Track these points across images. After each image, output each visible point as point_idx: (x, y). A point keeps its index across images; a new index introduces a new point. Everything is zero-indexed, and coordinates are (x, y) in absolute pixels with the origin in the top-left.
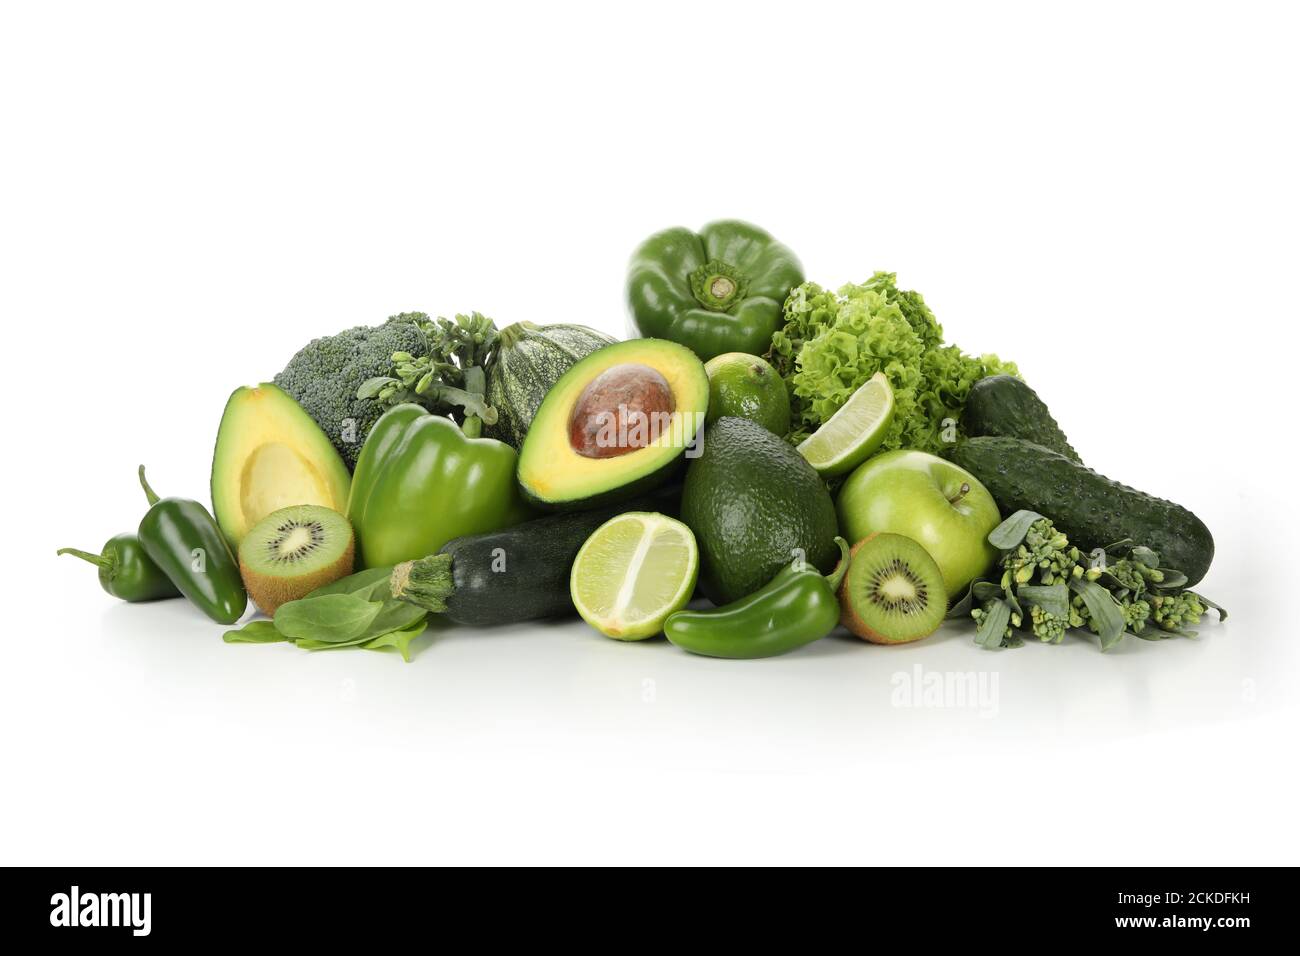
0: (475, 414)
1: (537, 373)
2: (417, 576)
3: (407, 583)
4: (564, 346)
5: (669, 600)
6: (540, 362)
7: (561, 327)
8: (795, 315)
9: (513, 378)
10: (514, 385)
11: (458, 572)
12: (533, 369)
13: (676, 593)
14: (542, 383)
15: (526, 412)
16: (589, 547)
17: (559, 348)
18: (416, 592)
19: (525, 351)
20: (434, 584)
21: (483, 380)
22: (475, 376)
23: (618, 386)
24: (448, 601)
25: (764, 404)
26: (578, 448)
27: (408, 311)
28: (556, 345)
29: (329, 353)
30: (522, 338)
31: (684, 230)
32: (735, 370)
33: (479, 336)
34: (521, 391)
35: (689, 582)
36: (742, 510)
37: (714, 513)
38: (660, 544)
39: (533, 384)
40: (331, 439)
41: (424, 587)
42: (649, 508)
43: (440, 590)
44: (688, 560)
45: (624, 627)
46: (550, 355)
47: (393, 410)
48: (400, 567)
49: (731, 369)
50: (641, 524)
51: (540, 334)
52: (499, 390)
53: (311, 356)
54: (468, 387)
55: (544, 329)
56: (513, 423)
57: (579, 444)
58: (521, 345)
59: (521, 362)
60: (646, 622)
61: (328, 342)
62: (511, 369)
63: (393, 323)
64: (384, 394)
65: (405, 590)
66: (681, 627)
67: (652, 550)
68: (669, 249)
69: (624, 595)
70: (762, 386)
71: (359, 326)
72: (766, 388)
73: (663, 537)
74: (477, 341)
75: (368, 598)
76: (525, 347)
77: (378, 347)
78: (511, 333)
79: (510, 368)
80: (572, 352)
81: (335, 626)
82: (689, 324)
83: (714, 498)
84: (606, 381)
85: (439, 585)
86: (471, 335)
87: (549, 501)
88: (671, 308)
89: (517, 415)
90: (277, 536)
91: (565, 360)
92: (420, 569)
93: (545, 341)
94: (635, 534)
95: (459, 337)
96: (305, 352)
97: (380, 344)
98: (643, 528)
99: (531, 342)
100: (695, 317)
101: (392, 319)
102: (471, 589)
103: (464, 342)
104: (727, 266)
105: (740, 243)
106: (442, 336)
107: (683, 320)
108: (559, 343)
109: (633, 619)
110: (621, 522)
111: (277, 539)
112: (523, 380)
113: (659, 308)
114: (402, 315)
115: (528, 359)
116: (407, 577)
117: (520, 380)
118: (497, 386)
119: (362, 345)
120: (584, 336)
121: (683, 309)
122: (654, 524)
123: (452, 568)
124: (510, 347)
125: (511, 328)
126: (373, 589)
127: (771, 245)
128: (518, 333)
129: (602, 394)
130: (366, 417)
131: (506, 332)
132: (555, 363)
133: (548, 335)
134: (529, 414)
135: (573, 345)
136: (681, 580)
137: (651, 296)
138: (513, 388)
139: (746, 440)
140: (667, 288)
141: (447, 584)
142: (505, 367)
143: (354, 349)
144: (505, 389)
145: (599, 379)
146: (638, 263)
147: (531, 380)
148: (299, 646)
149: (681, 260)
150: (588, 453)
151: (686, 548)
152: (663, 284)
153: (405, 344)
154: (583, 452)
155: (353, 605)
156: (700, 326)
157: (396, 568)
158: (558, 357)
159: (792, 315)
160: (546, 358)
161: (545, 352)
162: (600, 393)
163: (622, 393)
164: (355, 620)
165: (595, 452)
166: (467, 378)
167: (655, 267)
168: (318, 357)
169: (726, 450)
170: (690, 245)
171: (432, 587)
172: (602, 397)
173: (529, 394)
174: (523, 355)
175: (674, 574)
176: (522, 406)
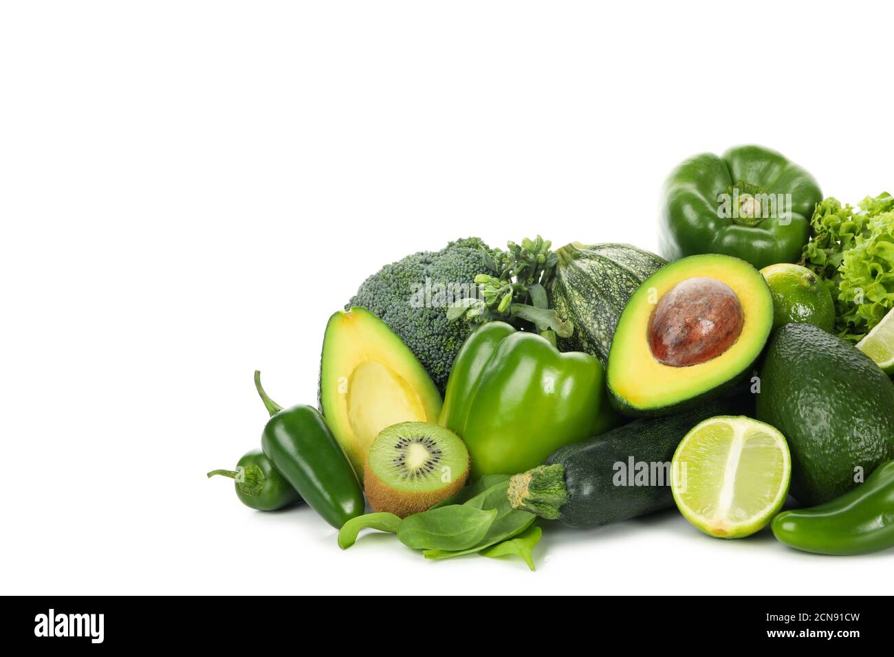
0: (549, 329)
1: (599, 289)
2: (536, 486)
3: (527, 494)
4: (620, 263)
5: (772, 500)
6: (601, 278)
7: (612, 246)
8: (825, 228)
9: (577, 294)
10: (578, 301)
11: (570, 480)
12: (595, 285)
13: (776, 493)
14: (605, 297)
15: (593, 324)
16: (683, 451)
17: (616, 265)
18: (534, 502)
19: (584, 269)
20: (552, 493)
21: (545, 296)
22: (538, 292)
23: (696, 299)
24: (562, 509)
25: (818, 309)
26: (661, 358)
27: (465, 237)
28: (614, 263)
29: (404, 276)
30: (577, 257)
31: (713, 155)
32: (789, 280)
33: (541, 257)
34: (586, 305)
35: (787, 482)
36: (831, 412)
37: (802, 416)
38: (751, 446)
39: (597, 298)
40: (416, 355)
41: (543, 497)
42: (734, 411)
43: (557, 498)
44: (782, 461)
45: (731, 527)
46: (609, 272)
47: (482, 329)
48: (517, 477)
49: (785, 279)
50: (730, 428)
51: (593, 253)
52: (563, 304)
53: (388, 279)
54: (534, 303)
55: (595, 248)
56: (581, 334)
57: (662, 354)
58: (577, 263)
59: (581, 278)
60: (753, 521)
61: (401, 267)
62: (572, 286)
63: (454, 247)
64: (473, 313)
65: (525, 500)
66: (789, 526)
67: (744, 451)
68: (701, 172)
69: (726, 495)
70: (815, 293)
71: (421, 251)
72: (819, 294)
73: (752, 439)
74: (540, 261)
75: (481, 506)
76: (584, 265)
77: (447, 270)
78: (565, 253)
79: (571, 284)
80: (629, 268)
81: (452, 535)
82: (728, 240)
83: (799, 401)
84: (682, 295)
85: (555, 494)
86: (535, 257)
87: (642, 408)
88: (712, 225)
89: (585, 329)
90: (398, 453)
91: (624, 276)
92: (538, 481)
93: (601, 259)
94: (725, 439)
95: (525, 259)
96: (381, 277)
97: (449, 267)
98: (732, 432)
99: (587, 261)
100: (735, 232)
101: (451, 245)
102: (584, 497)
103: (529, 262)
104: (751, 185)
105: (761, 165)
106: (511, 260)
107: (723, 235)
108: (616, 261)
109: (738, 520)
110: (709, 426)
111: (400, 456)
112: (586, 295)
113: (701, 226)
114: (460, 241)
115: (588, 276)
116: (527, 488)
117: (584, 295)
118: (561, 302)
119: (430, 268)
120: (634, 253)
121: (722, 226)
122: (742, 427)
123: (565, 478)
124: (566, 265)
125: (565, 248)
126: (484, 498)
127: (787, 167)
128: (571, 253)
129: (681, 307)
130: (446, 333)
131: (560, 252)
132: (615, 279)
133: (603, 253)
134: (596, 326)
135: (628, 261)
136: (780, 480)
137: (690, 214)
138: (578, 303)
139: (820, 345)
140: (706, 208)
141: (562, 493)
142: (567, 284)
143: (425, 273)
144: (569, 304)
145: (675, 293)
146: (676, 187)
147: (594, 295)
148: (426, 557)
149: (712, 182)
150: (671, 362)
151: (779, 449)
152: (702, 204)
153: (471, 266)
154: (666, 361)
155: (468, 515)
156: (741, 241)
157: (513, 479)
158: (617, 273)
159: (822, 228)
160: (605, 275)
161: (603, 269)
162: (679, 306)
163: (700, 305)
164: (472, 528)
165: (677, 361)
166: (532, 295)
167: (691, 188)
168: (394, 281)
169: (802, 355)
170: (719, 169)
171: (550, 496)
172: (681, 310)
173: (594, 308)
174: (583, 273)
175: (772, 475)
176: (589, 319)
